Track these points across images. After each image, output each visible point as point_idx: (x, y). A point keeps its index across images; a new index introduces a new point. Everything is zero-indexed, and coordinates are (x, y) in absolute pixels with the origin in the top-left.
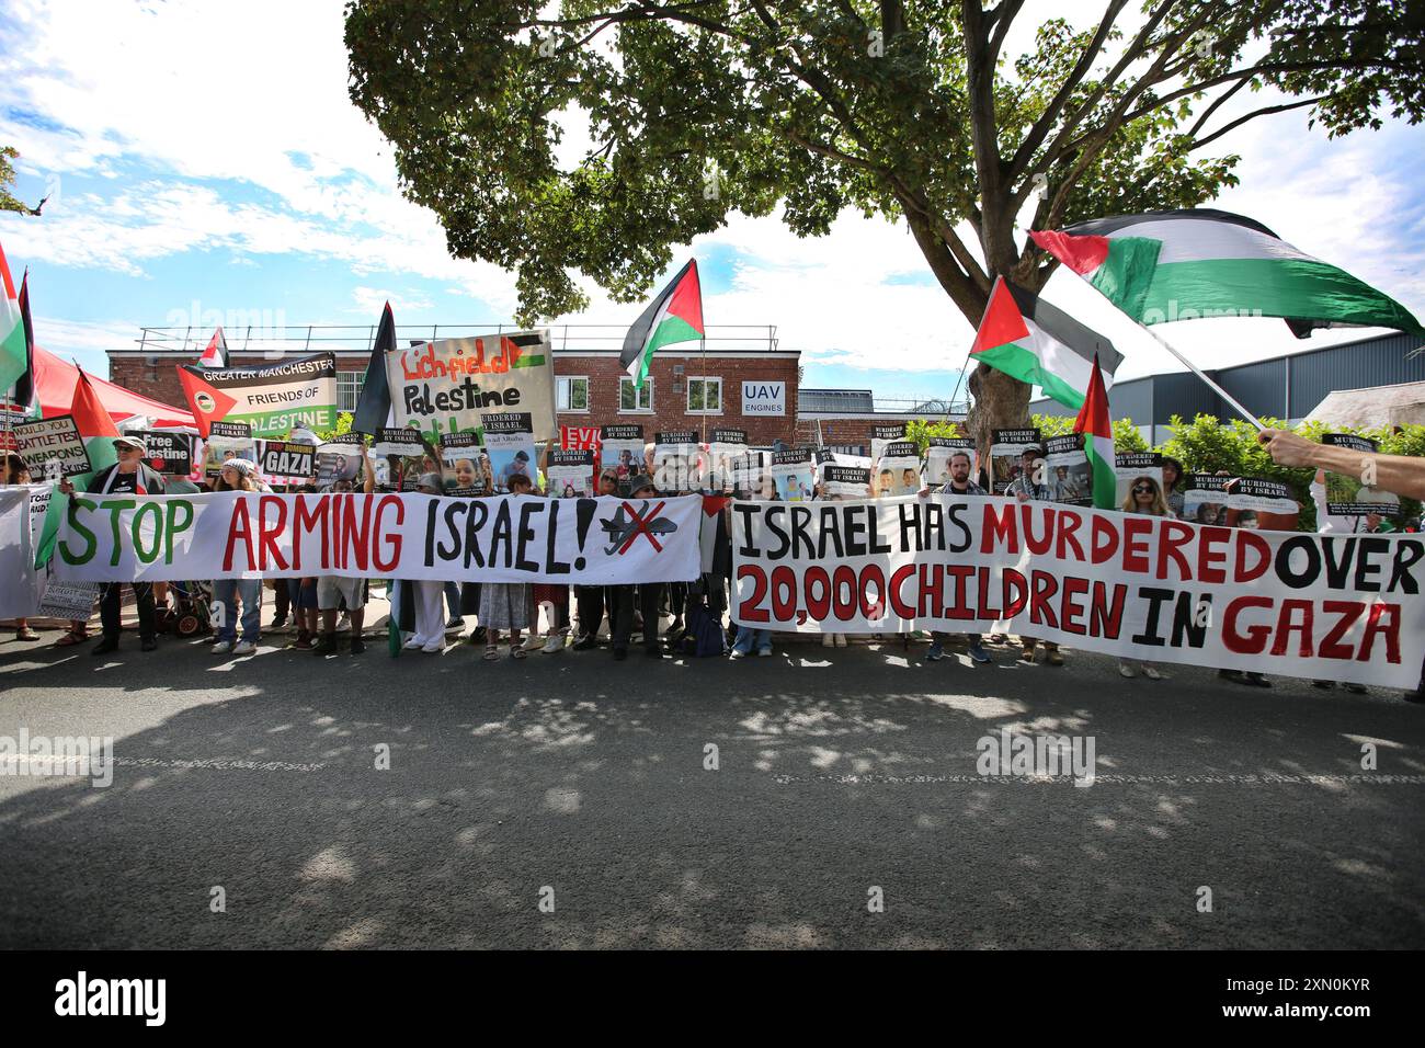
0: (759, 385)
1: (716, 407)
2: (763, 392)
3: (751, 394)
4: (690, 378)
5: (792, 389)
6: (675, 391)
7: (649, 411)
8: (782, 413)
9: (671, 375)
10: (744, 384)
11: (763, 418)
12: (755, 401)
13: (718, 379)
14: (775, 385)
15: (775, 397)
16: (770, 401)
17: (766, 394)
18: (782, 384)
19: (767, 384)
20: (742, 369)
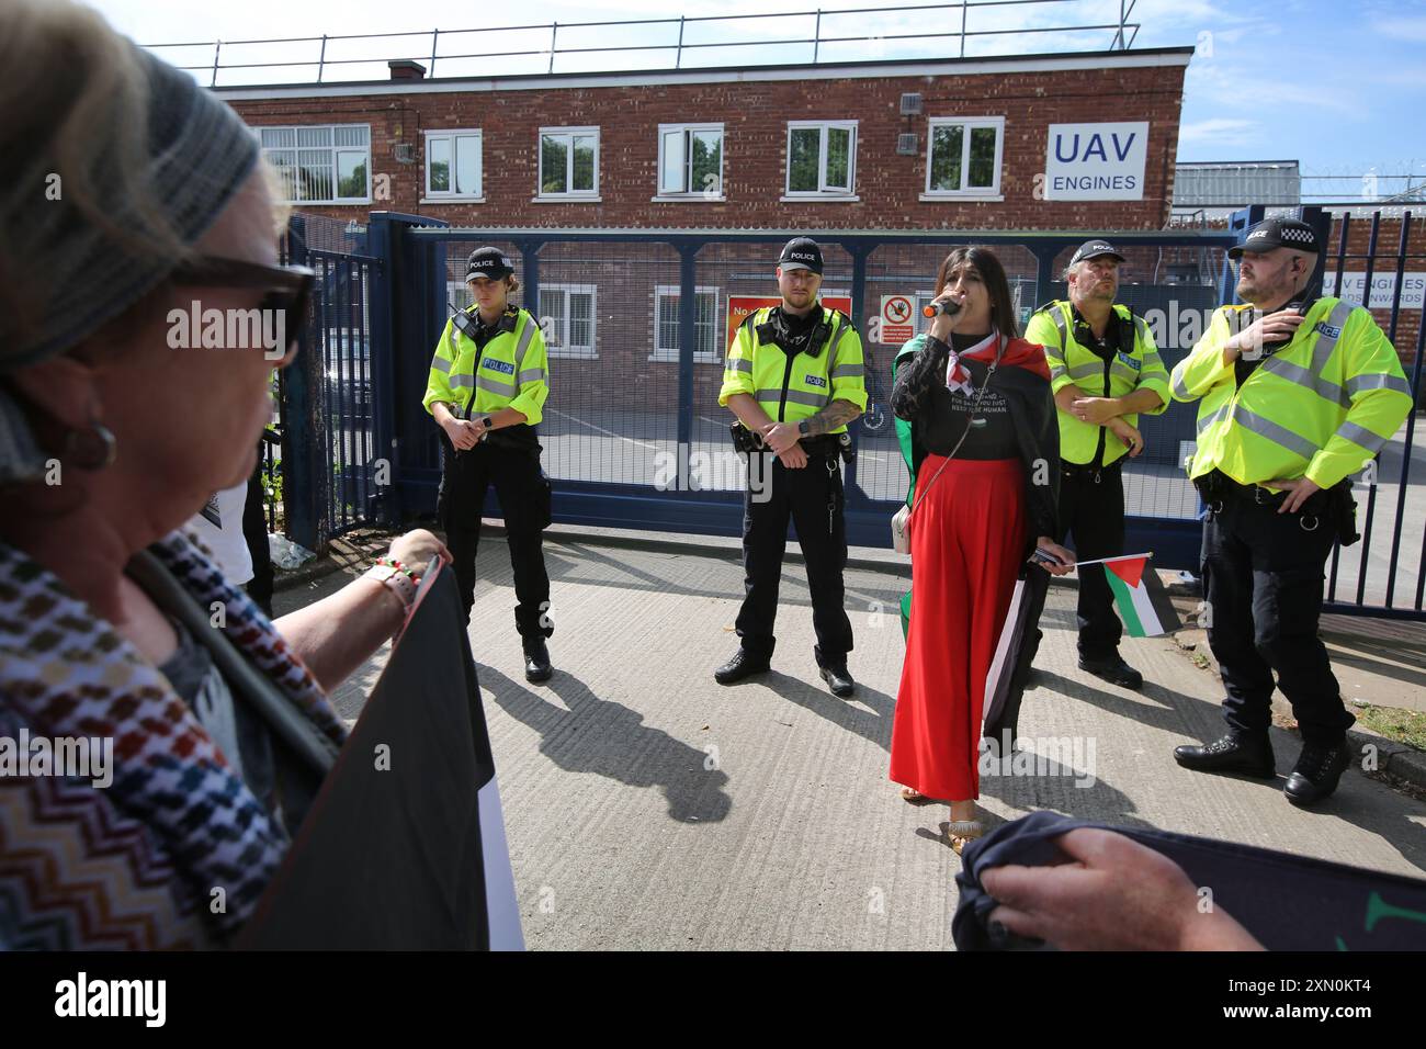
0: (1086, 130)
1: (988, 182)
2: (1096, 148)
3: (1067, 152)
4: (934, 121)
5: (1163, 142)
6: (901, 150)
7: (848, 194)
8: (1137, 194)
9: (895, 116)
10: (1054, 130)
11: (1090, 204)
12: (1076, 169)
13: (997, 123)
14: (1123, 129)
15: (1122, 158)
16: (1112, 167)
17: (1102, 152)
18: (1141, 129)
19: (1106, 129)
20: (1050, 97)
